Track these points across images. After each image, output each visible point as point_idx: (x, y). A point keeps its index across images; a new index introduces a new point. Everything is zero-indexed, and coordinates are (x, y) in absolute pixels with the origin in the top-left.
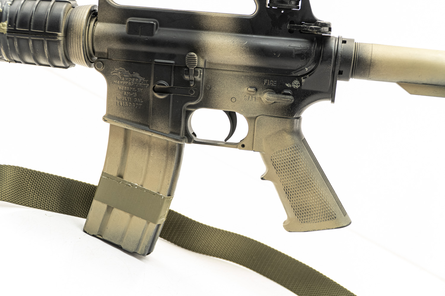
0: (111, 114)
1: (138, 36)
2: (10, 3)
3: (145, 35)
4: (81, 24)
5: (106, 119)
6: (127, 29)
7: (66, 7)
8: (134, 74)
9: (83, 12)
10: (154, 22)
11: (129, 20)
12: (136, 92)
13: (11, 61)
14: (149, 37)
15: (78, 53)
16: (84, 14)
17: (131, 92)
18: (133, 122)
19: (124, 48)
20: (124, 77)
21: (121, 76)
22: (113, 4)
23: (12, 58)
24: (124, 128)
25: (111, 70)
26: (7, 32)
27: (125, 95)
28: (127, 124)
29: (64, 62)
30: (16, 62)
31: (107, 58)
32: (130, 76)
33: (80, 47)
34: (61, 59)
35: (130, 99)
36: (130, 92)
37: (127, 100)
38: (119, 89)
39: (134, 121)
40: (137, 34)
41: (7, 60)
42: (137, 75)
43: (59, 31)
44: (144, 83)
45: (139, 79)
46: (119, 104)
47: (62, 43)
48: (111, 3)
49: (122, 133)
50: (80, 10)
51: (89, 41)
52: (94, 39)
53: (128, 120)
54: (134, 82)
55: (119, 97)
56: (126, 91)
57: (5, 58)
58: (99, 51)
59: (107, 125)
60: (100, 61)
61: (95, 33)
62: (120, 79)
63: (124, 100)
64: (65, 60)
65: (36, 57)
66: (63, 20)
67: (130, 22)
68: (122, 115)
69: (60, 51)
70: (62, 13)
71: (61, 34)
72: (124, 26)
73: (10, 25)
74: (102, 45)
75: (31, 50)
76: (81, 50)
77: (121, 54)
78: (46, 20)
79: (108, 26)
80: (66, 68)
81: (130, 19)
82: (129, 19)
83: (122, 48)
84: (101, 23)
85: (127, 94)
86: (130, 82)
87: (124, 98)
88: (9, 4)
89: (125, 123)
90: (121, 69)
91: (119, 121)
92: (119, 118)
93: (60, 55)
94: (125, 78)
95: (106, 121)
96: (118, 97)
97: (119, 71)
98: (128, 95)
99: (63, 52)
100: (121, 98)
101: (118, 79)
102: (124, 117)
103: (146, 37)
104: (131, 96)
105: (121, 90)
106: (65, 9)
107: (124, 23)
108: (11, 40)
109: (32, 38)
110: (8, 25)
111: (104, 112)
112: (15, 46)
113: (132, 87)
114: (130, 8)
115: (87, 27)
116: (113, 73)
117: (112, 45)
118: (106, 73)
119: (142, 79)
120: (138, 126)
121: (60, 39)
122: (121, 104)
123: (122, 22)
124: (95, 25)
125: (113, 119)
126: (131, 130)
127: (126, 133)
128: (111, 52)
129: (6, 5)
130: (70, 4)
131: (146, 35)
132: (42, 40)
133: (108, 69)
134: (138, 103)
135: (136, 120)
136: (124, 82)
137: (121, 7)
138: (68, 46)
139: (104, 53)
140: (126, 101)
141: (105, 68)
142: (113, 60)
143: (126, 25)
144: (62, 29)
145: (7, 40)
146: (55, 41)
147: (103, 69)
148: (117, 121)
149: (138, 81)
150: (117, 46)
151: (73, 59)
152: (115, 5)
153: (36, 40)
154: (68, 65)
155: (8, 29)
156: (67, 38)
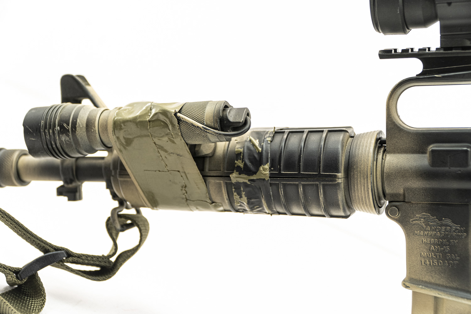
0: (413, 277)
1: (447, 169)
2: (270, 139)
3: (456, 167)
4: (368, 160)
5: (408, 284)
6: (430, 160)
7: (344, 137)
8: (444, 220)
9: (367, 143)
10: (468, 147)
11: (431, 148)
12: (449, 245)
13: (273, 213)
14: (462, 169)
15: (365, 198)
16: (370, 146)
17: (442, 245)
18: (447, 287)
19: (428, 186)
20: (429, 225)
21: (425, 225)
22: (407, 129)
23: (275, 209)
24: (432, 296)
25: (410, 217)
26: (270, 177)
27: (433, 250)
28: (439, 290)
29: (344, 211)
30: (279, 213)
31: (403, 200)
32: (438, 223)
33: (368, 191)
34: (341, 207)
35: (440, 256)
36: (439, 245)
37: (436, 257)
38: (424, 242)
39: (448, 285)
40: (445, 166)
41: (268, 212)
42: (448, 222)
43: (338, 171)
44: (459, 232)
45: (451, 227)
46: (425, 263)
47: (342, 186)
48: (403, 127)
49: (431, 303)
50: (363, 140)
51: (377, 180)
52: (385, 177)
53: (439, 285)
54: (444, 232)
55: (424, 254)
56: (434, 244)
57: (267, 210)
58: (392, 192)
59: (409, 293)
60: (394, 206)
61: (385, 169)
62: (423, 228)
63: (432, 256)
64: (346, 208)
65: (307, 206)
66: (342, 156)
67: (433, 151)
68: (430, 278)
69: (341, 196)
70: (340, 147)
71: (341, 175)
72: (424, 156)
73: (272, 169)
74: (395, 184)
75: (302, 198)
76: (368, 193)
77: (423, 195)
78: (320, 157)
79: (402, 159)
80: (346, 217)
81: (433, 147)
82: (431, 146)
83: (424, 186)
84: (392, 155)
85: (435, 249)
86: (439, 231)
87: (432, 254)
88: (269, 141)
89: (435, 289)
90: (424, 215)
91: (427, 287)
92: (426, 282)
93: (340, 203)
94: (431, 226)
95: (408, 287)
96: (422, 254)
97: (422, 218)
98: (438, 250)
99: (344, 197)
100: (427, 254)
101: (421, 228)
102: (433, 281)
103: (458, 169)
104: (441, 252)
105: (426, 244)
106: (343, 140)
107: (423, 152)
108: (275, 187)
109: (303, 183)
110: (270, 168)
111: (403, 275)
112: (280, 194)
113: (443, 238)
114: (431, 131)
115: (375, 162)
116: (413, 221)
117: (410, 184)
118: (402, 222)
119: (455, 226)
120: (455, 293)
121: (340, 181)
122: (428, 263)
123: (421, 151)
124: (384, 158)
125: (417, 285)
126: (443, 299)
127: (437, 303)
128: (409, 193)
129: (265, 143)
130: (348, 134)
131: (458, 167)
132: (316, 184)
133: (405, 215)
134: (453, 260)
135: (451, 285)
136: (430, 233)
137: (418, 131)
138: (351, 189)
139: (399, 194)
140: (435, 259)
141: (402, 215)
142: (413, 204)
143: (427, 155)
144: (342, 168)
145: (270, 187)
146: (333, 184)
147: (398, 216)
148: (424, 287)
149: (450, 230)
150: (417, 184)
151: (357, 205)
152: (410, 130)
153: (308, 185)
154: (348, 213)
155: (271, 174)
156: (349, 179)
